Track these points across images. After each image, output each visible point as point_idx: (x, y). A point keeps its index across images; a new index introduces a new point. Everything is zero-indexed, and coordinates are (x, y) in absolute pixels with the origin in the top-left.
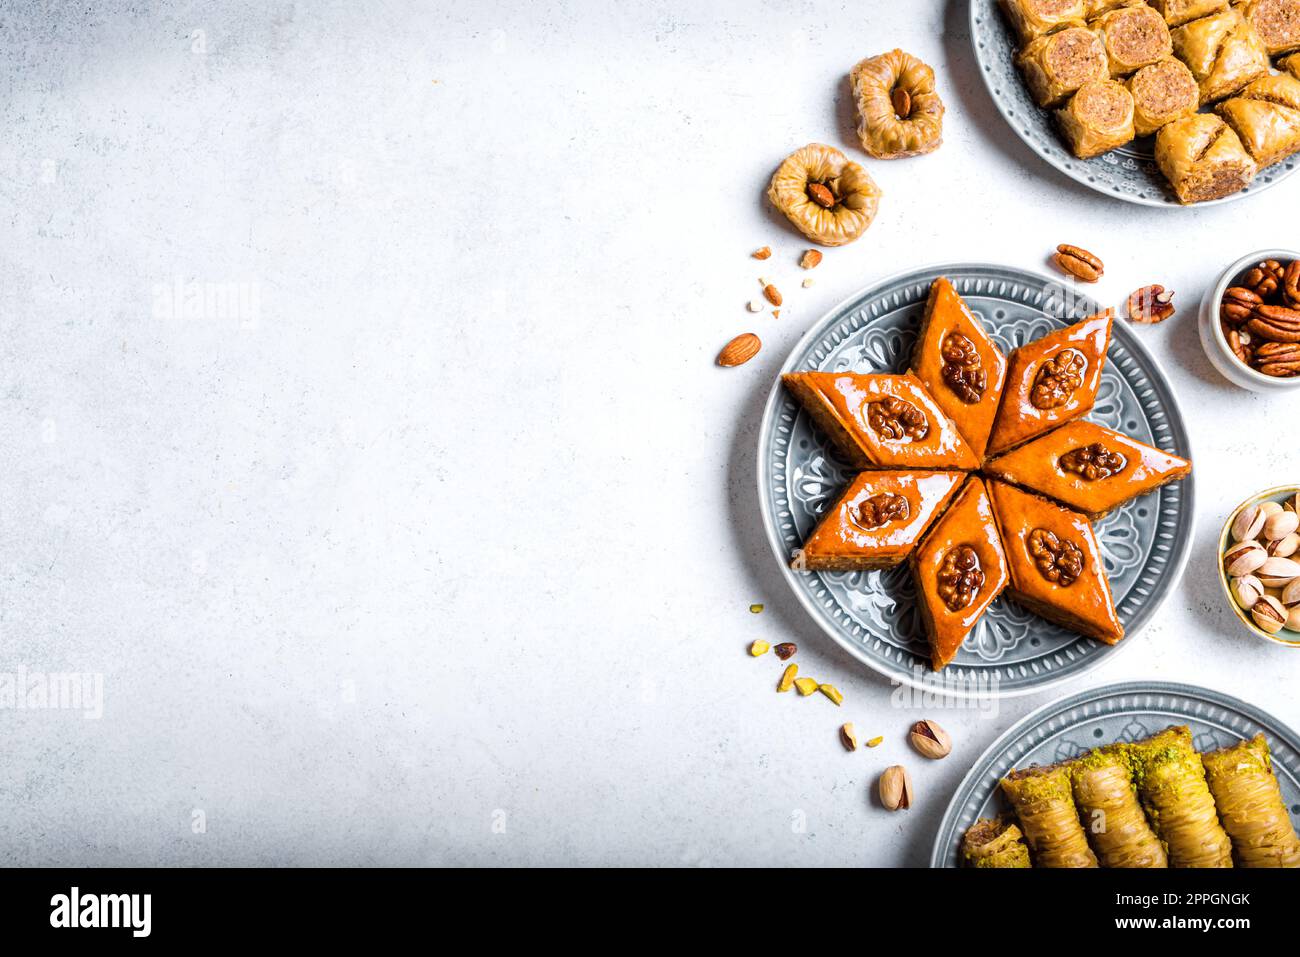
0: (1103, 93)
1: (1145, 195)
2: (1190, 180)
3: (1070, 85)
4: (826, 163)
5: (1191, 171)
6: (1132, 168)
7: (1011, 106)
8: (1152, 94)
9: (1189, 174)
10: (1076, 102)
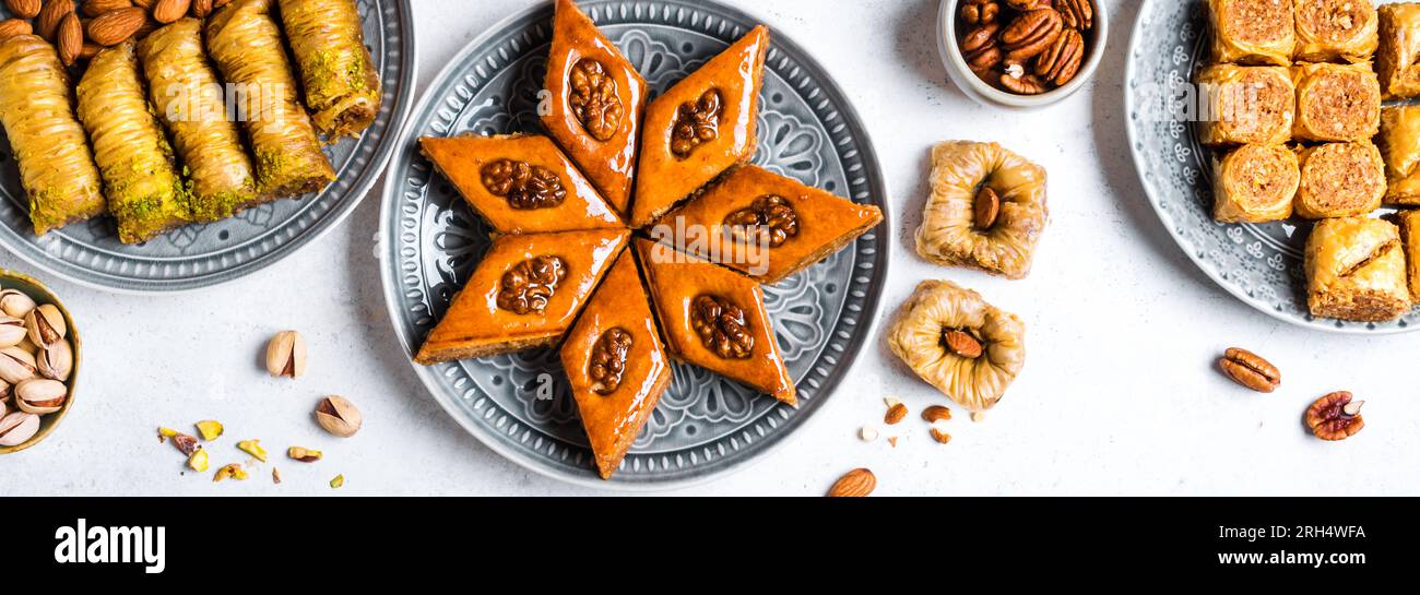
0: (1267, 162)
1: (1282, 307)
2: (1325, 296)
3: (1234, 135)
4: (959, 312)
5: (1329, 287)
6: (1278, 268)
7: (1144, 137)
8: (1324, 181)
9: (1326, 289)
10: (1231, 162)
